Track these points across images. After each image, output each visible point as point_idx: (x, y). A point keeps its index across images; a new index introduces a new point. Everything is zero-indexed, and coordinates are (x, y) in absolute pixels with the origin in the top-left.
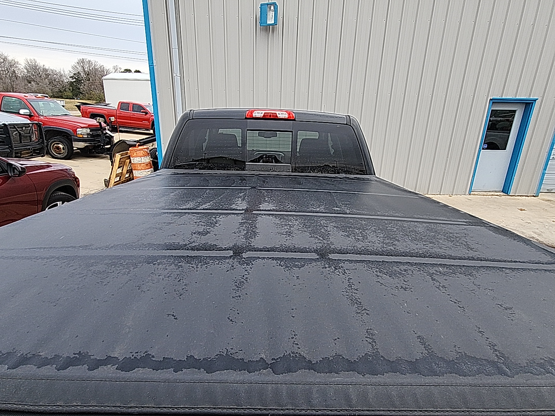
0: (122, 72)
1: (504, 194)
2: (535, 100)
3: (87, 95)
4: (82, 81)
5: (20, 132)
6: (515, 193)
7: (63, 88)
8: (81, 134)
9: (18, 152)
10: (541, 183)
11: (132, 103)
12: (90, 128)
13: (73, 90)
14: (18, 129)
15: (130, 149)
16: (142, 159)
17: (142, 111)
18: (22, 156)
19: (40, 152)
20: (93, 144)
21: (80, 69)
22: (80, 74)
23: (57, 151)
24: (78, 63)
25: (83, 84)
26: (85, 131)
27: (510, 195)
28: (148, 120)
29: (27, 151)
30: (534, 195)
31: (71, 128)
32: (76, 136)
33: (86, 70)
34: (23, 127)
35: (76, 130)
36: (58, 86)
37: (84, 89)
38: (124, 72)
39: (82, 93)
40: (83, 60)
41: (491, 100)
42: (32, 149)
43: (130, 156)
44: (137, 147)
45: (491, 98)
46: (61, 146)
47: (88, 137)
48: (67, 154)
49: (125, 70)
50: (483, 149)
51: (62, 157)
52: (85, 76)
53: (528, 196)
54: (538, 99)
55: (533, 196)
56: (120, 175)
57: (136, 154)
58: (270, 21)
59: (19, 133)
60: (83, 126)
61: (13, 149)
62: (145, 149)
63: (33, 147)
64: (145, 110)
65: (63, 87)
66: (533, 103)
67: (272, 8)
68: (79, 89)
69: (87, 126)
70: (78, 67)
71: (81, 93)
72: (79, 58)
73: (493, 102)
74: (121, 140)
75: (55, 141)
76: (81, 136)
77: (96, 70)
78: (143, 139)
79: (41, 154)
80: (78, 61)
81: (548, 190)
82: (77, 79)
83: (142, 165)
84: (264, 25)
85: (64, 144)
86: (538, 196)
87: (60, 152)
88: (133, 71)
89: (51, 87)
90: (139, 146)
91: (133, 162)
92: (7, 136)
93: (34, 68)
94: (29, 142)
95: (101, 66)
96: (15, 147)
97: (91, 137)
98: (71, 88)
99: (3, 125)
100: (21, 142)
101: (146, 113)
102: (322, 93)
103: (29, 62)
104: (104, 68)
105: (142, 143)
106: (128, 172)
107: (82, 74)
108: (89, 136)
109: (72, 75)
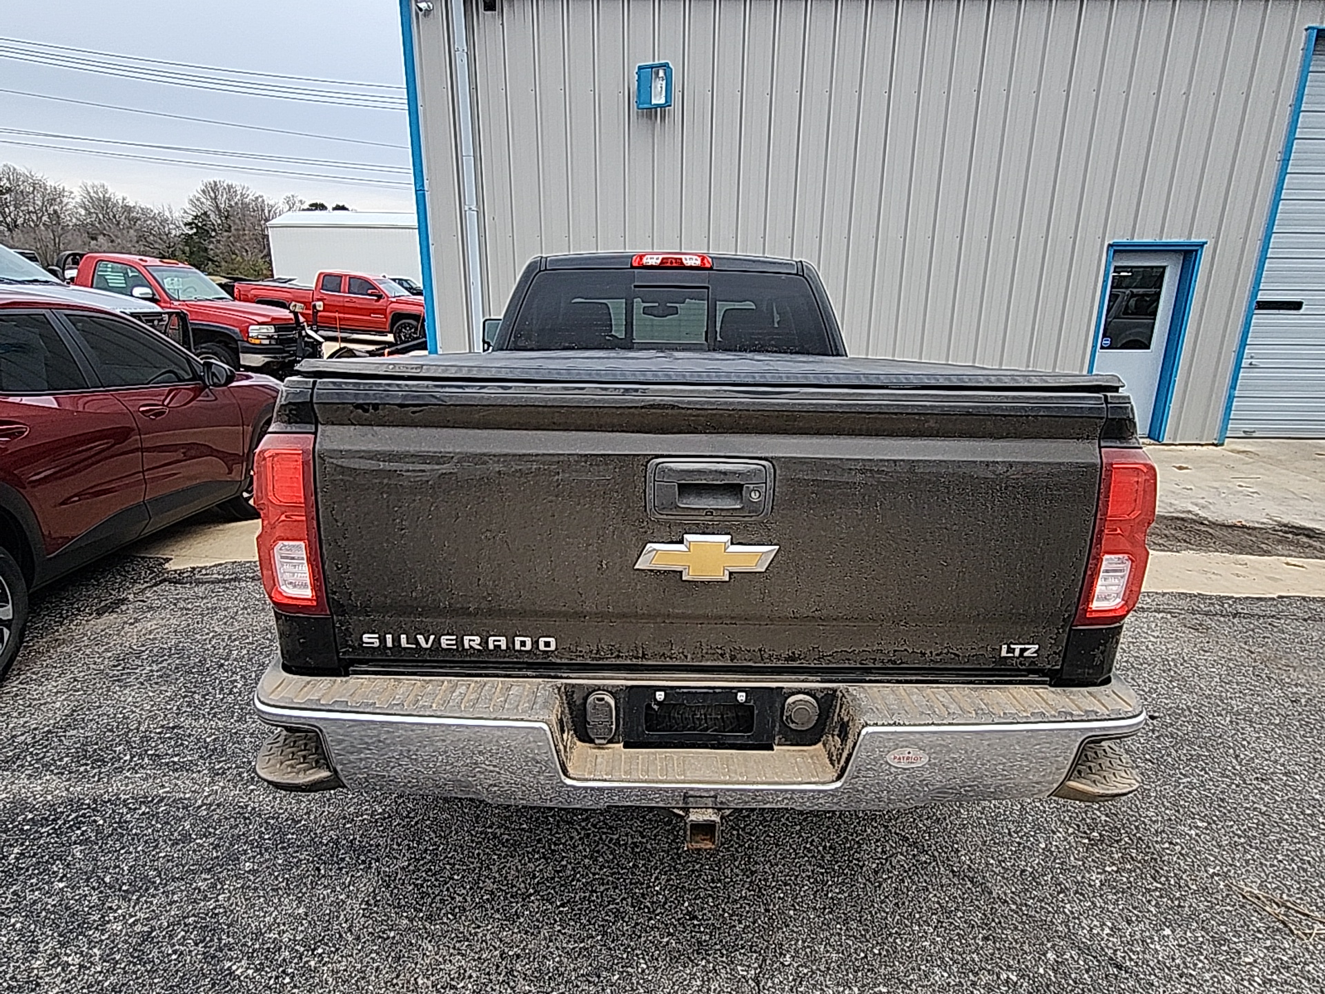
0: (304, 210)
1: (1152, 442)
2: (1202, 245)
3: (223, 263)
4: (214, 234)
6: (1175, 439)
7: (170, 250)
8: (257, 336)
10: (1227, 418)
11: (346, 275)
12: (274, 325)
13: (192, 253)
17: (370, 291)
20: (281, 360)
21: (208, 204)
22: (208, 217)
24: (204, 191)
25: (214, 240)
26: (265, 331)
27: (1165, 442)
28: (382, 311)
30: (1216, 442)
31: (236, 325)
32: (248, 342)
33: (223, 206)
35: (247, 329)
36: (157, 246)
37: (218, 251)
38: (308, 210)
39: (213, 261)
40: (216, 185)
41: (1110, 245)
45: (1111, 242)
47: (270, 344)
49: (311, 205)
50: (1102, 348)
52: (219, 221)
53: (1202, 445)
54: (1206, 243)
55: (1213, 444)
58: (659, 99)
60: (261, 319)
64: (375, 288)
65: (169, 248)
66: (1197, 251)
67: (661, 73)
68: (206, 250)
69: (269, 320)
70: (203, 200)
71: (210, 260)
72: (205, 181)
73: (1115, 252)
74: (344, 348)
76: (257, 342)
77: (246, 206)
80: (203, 187)
81: (1244, 432)
82: (201, 228)
84: (646, 106)
86: (1222, 444)
88: (330, 208)
89: (142, 249)
93: (102, 205)
95: (257, 198)
97: (277, 344)
98: (187, 249)
101: (380, 297)
102: (764, 237)
103: (91, 191)
104: (263, 201)
107: (212, 216)
108: (273, 342)
109: (190, 220)
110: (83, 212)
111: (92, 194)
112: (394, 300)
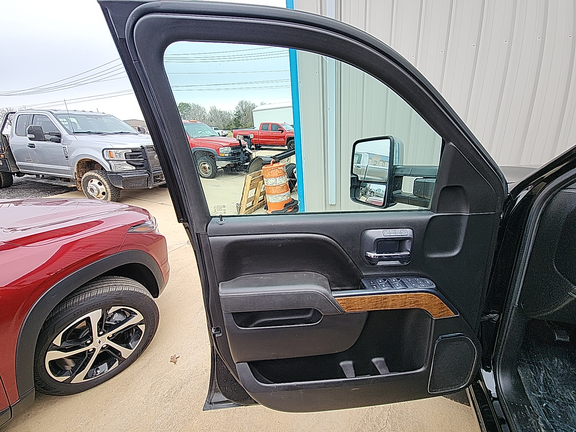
3: (244, 126)
4: (242, 117)
8: (223, 152)
9: (158, 176)
11: (270, 123)
12: (231, 147)
15: (263, 167)
16: (276, 181)
17: (279, 129)
20: (234, 163)
22: (240, 112)
23: (204, 170)
24: (239, 104)
25: (241, 119)
26: (227, 150)
28: (284, 137)
31: (214, 148)
32: (219, 155)
33: (244, 108)
35: (219, 149)
36: (227, 122)
39: (241, 125)
40: (242, 102)
43: (263, 176)
44: (271, 164)
46: (207, 166)
47: (229, 156)
48: (211, 173)
51: (208, 176)
52: (243, 113)
56: (253, 199)
57: (270, 174)
60: (225, 144)
61: (152, 173)
62: (280, 166)
64: (281, 128)
65: (230, 122)
68: (239, 122)
69: (229, 144)
70: (239, 107)
71: (240, 125)
72: (239, 101)
74: (257, 157)
75: (203, 161)
76: (223, 155)
78: (279, 155)
82: (238, 115)
83: (277, 188)
85: (210, 164)
87: (206, 172)
90: (274, 163)
91: (267, 183)
92: (145, 159)
96: (153, 171)
97: (232, 156)
98: (235, 122)
99: (141, 148)
101: (282, 131)
104: (254, 105)
105: (277, 159)
106: (262, 194)
109: (235, 113)
110: (210, 114)
111: (212, 109)
112: (288, 132)
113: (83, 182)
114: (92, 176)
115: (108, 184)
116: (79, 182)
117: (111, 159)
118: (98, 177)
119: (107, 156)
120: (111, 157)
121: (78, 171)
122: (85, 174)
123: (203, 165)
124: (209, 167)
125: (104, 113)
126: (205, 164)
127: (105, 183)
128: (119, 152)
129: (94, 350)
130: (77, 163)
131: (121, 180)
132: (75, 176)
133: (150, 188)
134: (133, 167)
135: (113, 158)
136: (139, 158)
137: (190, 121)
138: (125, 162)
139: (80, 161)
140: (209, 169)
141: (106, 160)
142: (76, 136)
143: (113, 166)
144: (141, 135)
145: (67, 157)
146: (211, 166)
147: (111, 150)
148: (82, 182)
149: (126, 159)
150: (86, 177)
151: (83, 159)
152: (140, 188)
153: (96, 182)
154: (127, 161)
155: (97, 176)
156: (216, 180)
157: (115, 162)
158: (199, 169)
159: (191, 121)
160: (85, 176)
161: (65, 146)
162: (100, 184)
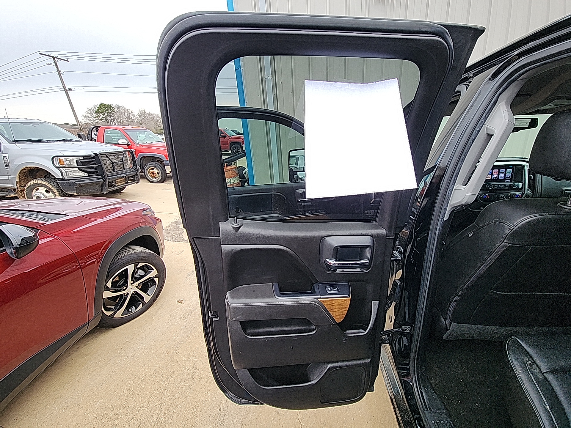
5: (113, 160)
9: (112, 181)
14: (110, 158)
17: (221, 135)
18: (117, 184)
19: (134, 179)
23: (153, 175)
28: (226, 142)
29: (122, 179)
31: (163, 153)
34: (115, 155)
42: (125, 177)
46: (156, 171)
48: (161, 178)
51: (157, 181)
59: (111, 161)
61: (106, 178)
63: (127, 175)
64: (224, 133)
75: (151, 167)
79: (136, 181)
85: (158, 169)
87: (155, 177)
89: (155, 127)
90: (227, 166)
92: (99, 165)
93: (144, 114)
94: (123, 170)
96: (108, 177)
99: (94, 155)
100: (114, 171)
101: (225, 137)
110: (139, 117)
111: (141, 111)
112: (231, 137)
113: (27, 190)
114: (38, 185)
115: (58, 192)
116: (21, 191)
117: (61, 166)
118: (46, 185)
119: (56, 164)
120: (61, 165)
121: (20, 180)
122: (30, 183)
123: (151, 170)
124: (158, 172)
125: (38, 120)
126: (153, 169)
127: (55, 190)
128: (70, 159)
129: (128, 294)
130: (20, 171)
131: (75, 187)
132: (17, 185)
133: (105, 193)
134: (85, 173)
135: (64, 166)
136: (91, 164)
137: (132, 127)
138: (77, 169)
139: (23, 169)
140: (158, 174)
141: (56, 168)
142: (17, 145)
143: (64, 173)
144: (83, 141)
145: (6, 166)
146: (160, 171)
147: (61, 158)
148: (25, 190)
149: (78, 165)
150: (31, 185)
151: (27, 168)
152: (94, 193)
153: (42, 190)
154: (78, 168)
155: (44, 184)
156: (166, 184)
157: (66, 169)
158: (147, 174)
159: (134, 127)
160: (29, 184)
161: (6, 155)
162: (47, 191)
